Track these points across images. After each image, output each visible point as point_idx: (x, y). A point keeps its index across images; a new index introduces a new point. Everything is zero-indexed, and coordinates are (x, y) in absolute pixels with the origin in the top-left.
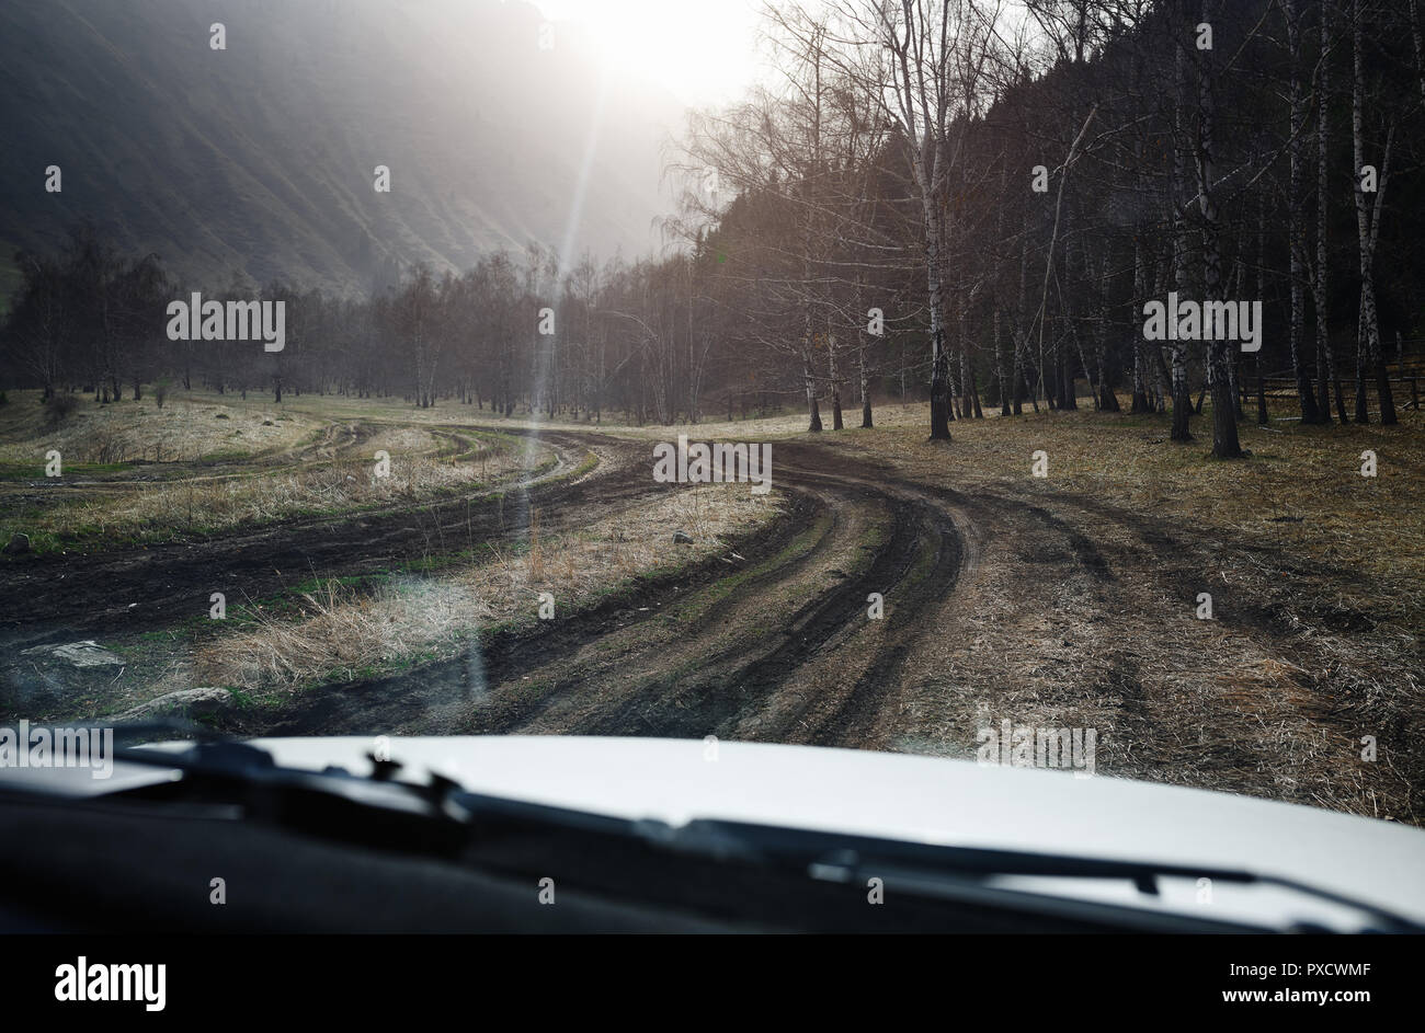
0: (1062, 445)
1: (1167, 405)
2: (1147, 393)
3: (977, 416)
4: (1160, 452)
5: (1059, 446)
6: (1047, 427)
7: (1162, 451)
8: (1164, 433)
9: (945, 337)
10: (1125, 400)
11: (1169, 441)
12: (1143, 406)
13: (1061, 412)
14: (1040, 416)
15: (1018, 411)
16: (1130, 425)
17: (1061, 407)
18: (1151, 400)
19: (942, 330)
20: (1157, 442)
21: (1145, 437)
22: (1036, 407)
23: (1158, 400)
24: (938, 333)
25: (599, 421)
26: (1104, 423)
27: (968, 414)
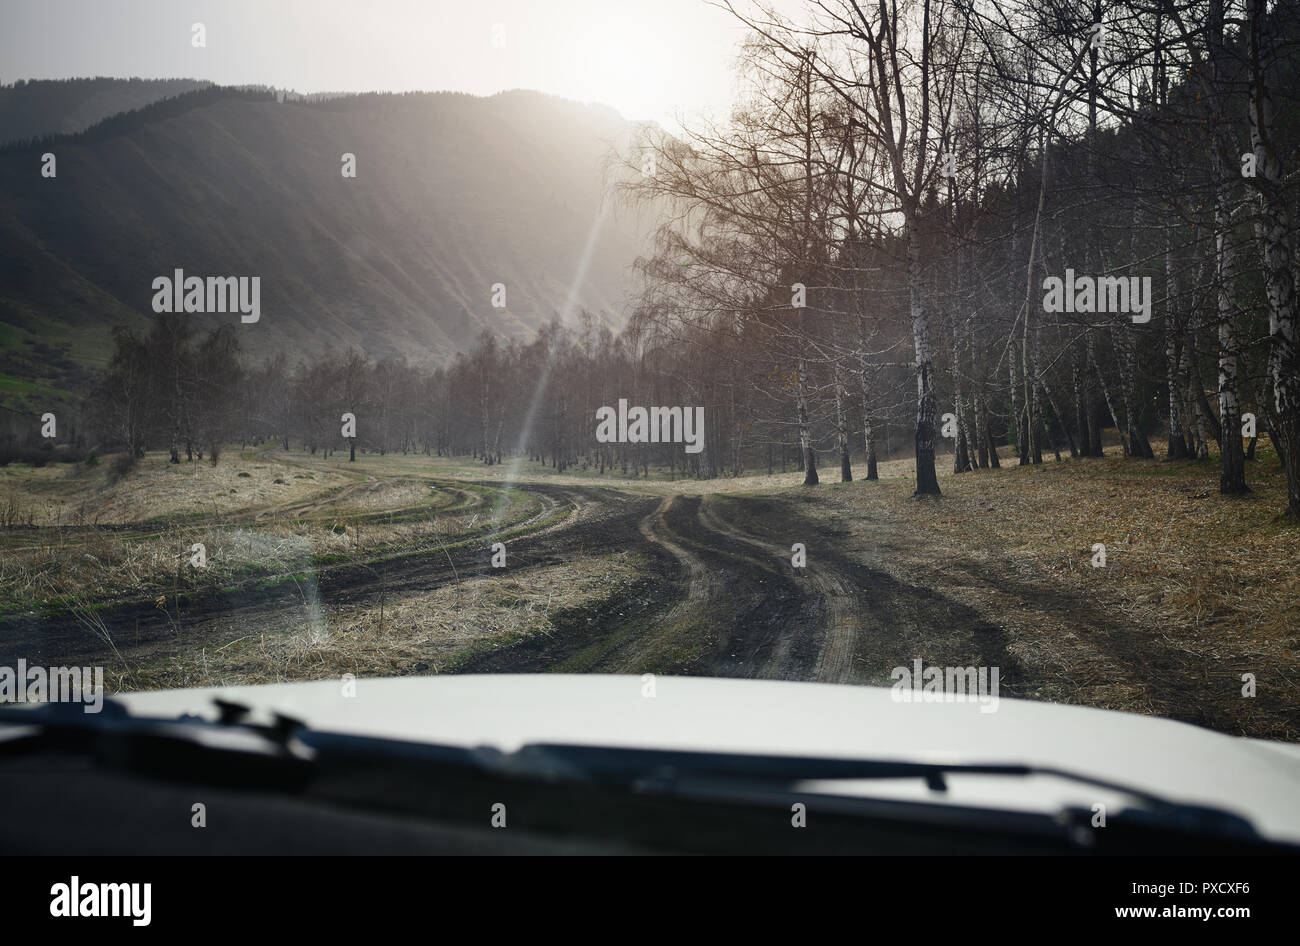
0: (1075, 501)
1: (1211, 450)
2: (1186, 438)
3: (993, 466)
4: (1207, 511)
5: (1070, 502)
6: (1063, 477)
7: (1209, 509)
8: (1210, 484)
9: (932, 371)
10: (1159, 447)
11: (1216, 495)
12: (1182, 452)
13: (1084, 460)
14: (1060, 466)
15: (1038, 460)
16: (1166, 473)
17: (1083, 454)
18: (1192, 444)
19: (929, 363)
20: (1202, 497)
21: (1184, 489)
22: (1058, 456)
23: (1200, 443)
24: (923, 366)
25: (646, 476)
26: (1134, 473)
27: (984, 465)
